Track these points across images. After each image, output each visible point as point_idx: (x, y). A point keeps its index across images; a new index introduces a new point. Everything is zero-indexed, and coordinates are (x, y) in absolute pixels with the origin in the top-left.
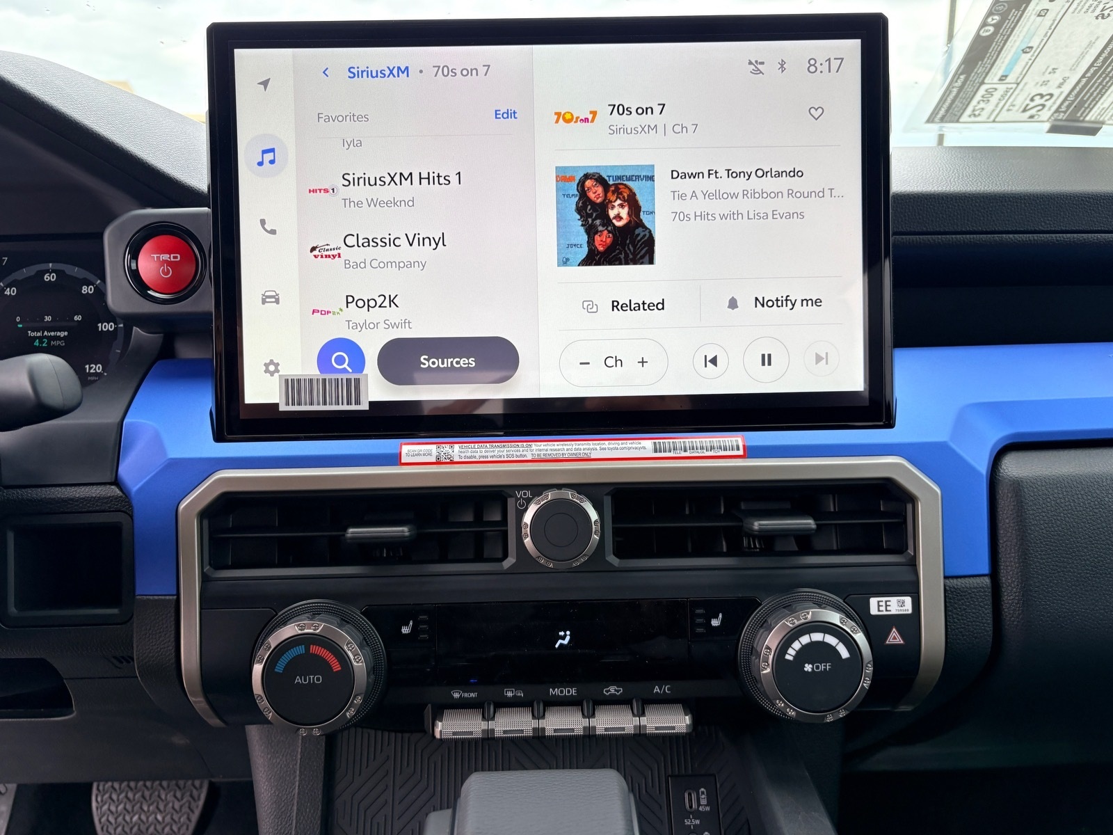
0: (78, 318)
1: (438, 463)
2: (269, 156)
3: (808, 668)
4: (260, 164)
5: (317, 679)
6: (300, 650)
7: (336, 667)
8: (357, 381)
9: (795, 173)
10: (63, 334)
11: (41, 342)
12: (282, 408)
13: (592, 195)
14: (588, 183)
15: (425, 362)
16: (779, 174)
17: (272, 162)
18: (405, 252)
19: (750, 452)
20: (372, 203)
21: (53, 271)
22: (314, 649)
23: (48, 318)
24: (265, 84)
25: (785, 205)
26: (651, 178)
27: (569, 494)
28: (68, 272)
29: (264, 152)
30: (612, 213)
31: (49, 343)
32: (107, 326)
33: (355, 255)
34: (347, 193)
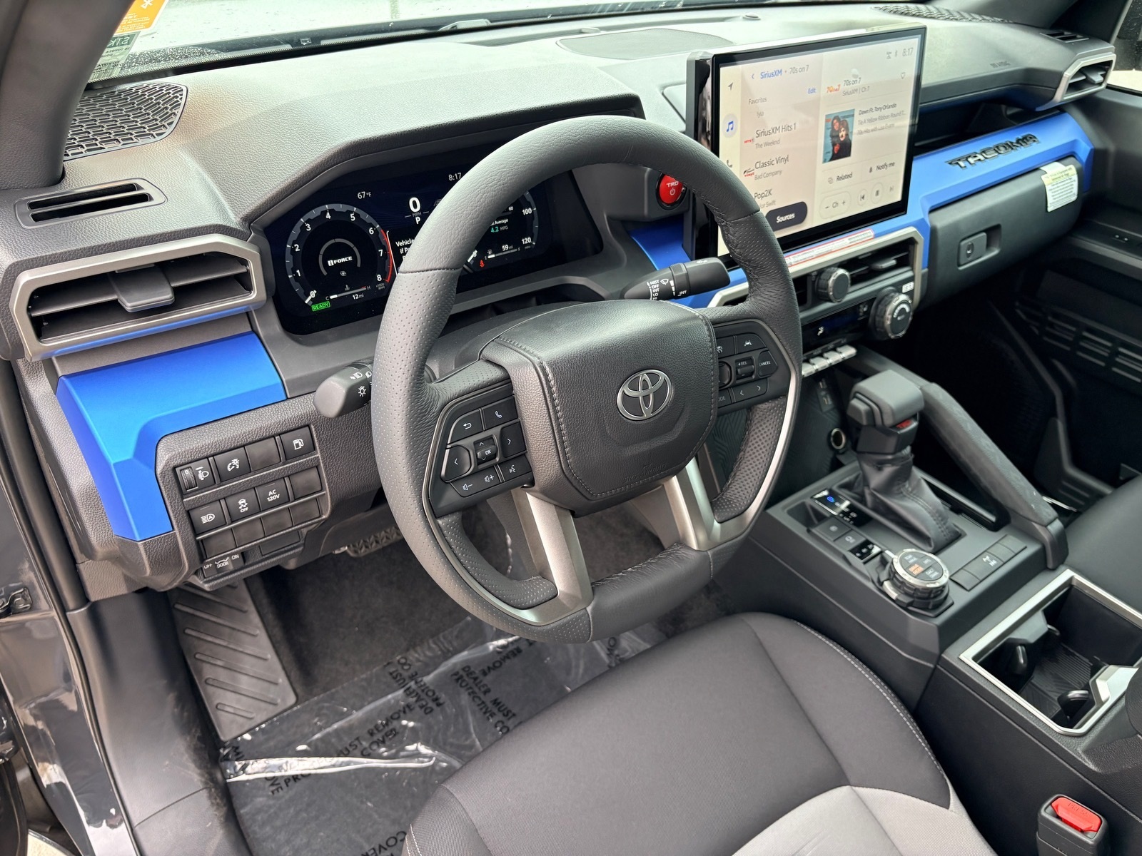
2: (731, 126)
3: (899, 320)
4: (728, 130)
9: (894, 106)
10: (506, 221)
11: (495, 229)
13: (835, 127)
14: (835, 121)
15: (780, 219)
16: (889, 107)
17: (732, 129)
18: (775, 168)
19: (876, 236)
20: (767, 144)
24: (731, 86)
25: (890, 121)
26: (853, 115)
29: (730, 123)
30: (840, 135)
31: (499, 229)
32: (527, 211)
33: (757, 172)
34: (757, 140)
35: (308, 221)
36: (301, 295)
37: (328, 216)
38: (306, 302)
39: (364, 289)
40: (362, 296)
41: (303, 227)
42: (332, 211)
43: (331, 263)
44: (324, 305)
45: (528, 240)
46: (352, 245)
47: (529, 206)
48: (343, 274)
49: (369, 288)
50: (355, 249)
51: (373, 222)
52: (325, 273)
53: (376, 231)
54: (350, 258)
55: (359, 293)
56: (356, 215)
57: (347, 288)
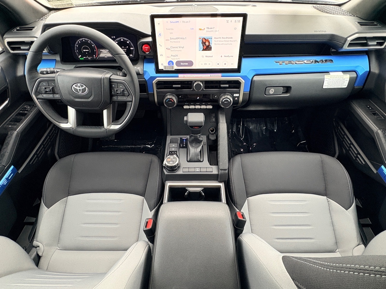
0: (127, 47)
1: (183, 77)
2: (160, 35)
3: (225, 102)
4: (159, 36)
5: (171, 103)
6: (169, 99)
7: (173, 101)
8: (173, 66)
9: (231, 38)
10: (126, 50)
12: (164, 70)
13: (203, 41)
14: (203, 39)
15: (182, 64)
16: (229, 38)
17: (160, 36)
18: (179, 49)
19: (222, 76)
20: (174, 42)
21: (122, 39)
22: (170, 99)
23: (123, 47)
24: (159, 24)
25: (229, 43)
26: (212, 39)
27: (200, 83)
28: (125, 39)
29: (159, 34)
30: (206, 44)
32: (132, 48)
33: (172, 49)
34: (170, 40)
35: (80, 41)
36: (78, 56)
37: (84, 41)
38: (79, 57)
39: (91, 57)
40: (90, 59)
41: (78, 42)
42: (85, 40)
43: (84, 50)
44: (82, 59)
45: (131, 55)
46: (89, 48)
47: (132, 47)
48: (87, 53)
49: (92, 57)
50: (89, 49)
51: (94, 44)
52: (83, 52)
53: (94, 46)
54: (88, 50)
55: (90, 58)
56: (90, 41)
57: (87, 56)
